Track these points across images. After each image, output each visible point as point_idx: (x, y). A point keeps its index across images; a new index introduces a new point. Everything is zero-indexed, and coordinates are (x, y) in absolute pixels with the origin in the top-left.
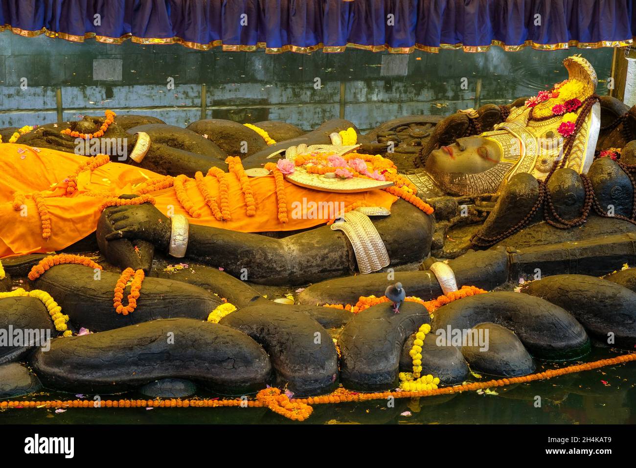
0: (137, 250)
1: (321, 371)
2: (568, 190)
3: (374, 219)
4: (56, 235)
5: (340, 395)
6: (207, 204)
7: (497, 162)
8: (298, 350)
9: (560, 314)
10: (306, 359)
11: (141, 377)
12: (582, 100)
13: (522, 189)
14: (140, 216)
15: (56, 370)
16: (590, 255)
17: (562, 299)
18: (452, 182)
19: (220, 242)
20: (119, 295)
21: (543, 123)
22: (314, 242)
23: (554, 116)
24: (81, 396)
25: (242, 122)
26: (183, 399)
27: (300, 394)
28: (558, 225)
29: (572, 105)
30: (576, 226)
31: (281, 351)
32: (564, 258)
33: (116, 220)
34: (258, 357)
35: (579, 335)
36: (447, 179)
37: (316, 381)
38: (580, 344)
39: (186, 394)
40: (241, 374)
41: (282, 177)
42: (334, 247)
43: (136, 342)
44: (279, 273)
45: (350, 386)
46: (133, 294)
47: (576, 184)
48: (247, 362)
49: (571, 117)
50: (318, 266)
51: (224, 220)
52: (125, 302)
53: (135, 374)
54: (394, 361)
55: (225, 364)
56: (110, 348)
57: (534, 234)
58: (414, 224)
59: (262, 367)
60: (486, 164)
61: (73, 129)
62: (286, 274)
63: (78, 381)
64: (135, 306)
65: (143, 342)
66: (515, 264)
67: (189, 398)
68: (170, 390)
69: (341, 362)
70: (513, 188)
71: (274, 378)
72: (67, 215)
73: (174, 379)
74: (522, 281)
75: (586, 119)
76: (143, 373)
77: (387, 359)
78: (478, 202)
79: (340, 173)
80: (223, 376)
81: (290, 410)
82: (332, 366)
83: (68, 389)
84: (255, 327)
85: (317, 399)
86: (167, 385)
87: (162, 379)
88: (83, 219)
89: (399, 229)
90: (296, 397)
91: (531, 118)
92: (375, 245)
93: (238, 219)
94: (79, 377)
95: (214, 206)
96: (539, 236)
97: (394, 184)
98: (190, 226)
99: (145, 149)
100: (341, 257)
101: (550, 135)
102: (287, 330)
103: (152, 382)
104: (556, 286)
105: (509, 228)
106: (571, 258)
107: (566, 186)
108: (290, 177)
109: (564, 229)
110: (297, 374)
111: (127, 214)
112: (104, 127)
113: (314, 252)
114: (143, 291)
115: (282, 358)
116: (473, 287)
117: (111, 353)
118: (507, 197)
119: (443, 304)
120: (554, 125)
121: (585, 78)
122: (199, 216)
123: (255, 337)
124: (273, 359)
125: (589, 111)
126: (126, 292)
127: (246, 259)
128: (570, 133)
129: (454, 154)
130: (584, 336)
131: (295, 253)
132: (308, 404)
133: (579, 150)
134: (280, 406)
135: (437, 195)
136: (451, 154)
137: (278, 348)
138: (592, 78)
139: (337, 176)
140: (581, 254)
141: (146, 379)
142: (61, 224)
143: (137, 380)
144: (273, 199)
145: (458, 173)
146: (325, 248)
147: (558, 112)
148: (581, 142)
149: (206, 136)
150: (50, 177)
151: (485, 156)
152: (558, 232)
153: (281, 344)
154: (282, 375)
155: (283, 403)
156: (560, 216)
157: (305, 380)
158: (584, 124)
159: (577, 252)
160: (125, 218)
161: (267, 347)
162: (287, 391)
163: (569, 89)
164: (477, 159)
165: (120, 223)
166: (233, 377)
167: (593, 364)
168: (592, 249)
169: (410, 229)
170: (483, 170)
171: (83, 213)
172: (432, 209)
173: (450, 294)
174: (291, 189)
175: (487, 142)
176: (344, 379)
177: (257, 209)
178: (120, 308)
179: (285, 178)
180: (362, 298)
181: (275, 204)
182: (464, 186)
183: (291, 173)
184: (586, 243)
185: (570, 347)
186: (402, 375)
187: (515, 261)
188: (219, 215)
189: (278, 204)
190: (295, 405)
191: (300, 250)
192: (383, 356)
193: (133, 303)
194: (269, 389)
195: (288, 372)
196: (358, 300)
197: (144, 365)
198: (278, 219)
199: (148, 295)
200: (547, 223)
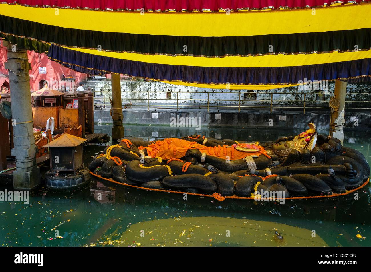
0: (192, 159)
1: (229, 190)
2: (306, 154)
3: (254, 158)
4: (177, 155)
5: (234, 197)
6: (215, 153)
7: (289, 148)
8: (223, 184)
9: (298, 183)
10: (225, 186)
11: (184, 186)
12: (312, 133)
13: (293, 153)
14: (195, 151)
15: (166, 183)
16: (310, 170)
17: (300, 179)
18: (277, 152)
19: (214, 159)
20: (183, 167)
21: (302, 139)
22: (238, 162)
23: (305, 137)
24: (170, 190)
25: (234, 140)
26: (194, 193)
27: (223, 195)
28: (303, 163)
29: (309, 134)
30: (308, 163)
31: (220, 184)
32: (303, 170)
33: (189, 152)
34: (214, 185)
35: (304, 189)
36: (276, 151)
37: (228, 192)
38: (304, 192)
39: (195, 192)
40: (208, 188)
41: (234, 148)
42: (243, 163)
43: (184, 178)
44: (228, 169)
45: (237, 195)
46: (186, 167)
47: (308, 152)
48: (210, 185)
49: (309, 137)
50: (238, 168)
51: (218, 156)
52: (184, 169)
53: (183, 185)
54: (249, 189)
55: (205, 185)
56: (178, 179)
57: (296, 164)
58: (264, 160)
59: (214, 187)
60: (286, 148)
61: (191, 137)
62: (230, 169)
63: (170, 186)
64: (187, 170)
65: (185, 178)
66: (288, 170)
67: (195, 193)
68: (191, 191)
69: (235, 188)
70: (291, 153)
71: (217, 191)
72: (180, 151)
73: (193, 188)
74: (291, 175)
75: (313, 138)
76: (185, 186)
77: (247, 189)
78: (284, 157)
79: (248, 148)
80: (204, 188)
81: (219, 199)
82: (232, 189)
83: (168, 188)
84: (214, 177)
85: (227, 197)
86: (191, 190)
87: (190, 188)
88: (184, 152)
89: (260, 161)
90: (222, 196)
91: (299, 138)
92: (253, 164)
93: (222, 157)
94: (170, 185)
95: (216, 153)
96: (297, 165)
97: (260, 151)
98: (206, 155)
99: (206, 142)
100: (244, 166)
101: (303, 141)
102: (222, 179)
103: (187, 188)
104: (299, 176)
105: (290, 163)
106: (304, 170)
107: (305, 153)
108: (236, 148)
109: (304, 164)
110: (223, 190)
111: (192, 151)
112: (198, 137)
113: (237, 164)
114: (189, 167)
115: (220, 185)
116: (276, 175)
117: (177, 180)
118: (289, 155)
119: (267, 178)
120: (304, 139)
121: (313, 128)
122: (212, 155)
123: (214, 180)
124: (218, 186)
125: (314, 136)
126: (185, 167)
127: (220, 164)
128: (308, 141)
129: (278, 145)
130: (305, 189)
131: (232, 164)
132: (225, 198)
133: (311, 145)
134: (217, 197)
135: (273, 155)
136: (277, 145)
137: (219, 183)
138: (315, 128)
139: (247, 148)
140: (308, 169)
141: (185, 187)
142: (178, 153)
143: (184, 187)
144: (231, 152)
145: (279, 150)
146: (240, 163)
147: (306, 136)
148: (311, 143)
149: (224, 142)
150: (182, 145)
151: (286, 146)
152: (303, 164)
153: (220, 182)
154: (219, 190)
155: (218, 197)
156: (304, 160)
157: (225, 192)
158: (312, 139)
159: (307, 169)
160: (191, 152)
161: (217, 183)
162: (220, 194)
163: (310, 131)
164: (284, 147)
165: (190, 153)
166: (206, 189)
167: (307, 197)
168: (311, 168)
169: (263, 161)
170: (285, 149)
171: (184, 151)
172: (270, 158)
173: (269, 176)
174: (235, 151)
175: (287, 143)
176: (236, 193)
177: (227, 154)
178: (183, 170)
179: (235, 148)
180: (246, 175)
181: (231, 154)
182: (280, 153)
183: (236, 147)
184: (309, 167)
185: (301, 192)
186: (252, 194)
187: (289, 170)
188: (217, 155)
189: (232, 153)
190: (221, 197)
191: (234, 164)
192: (246, 188)
193: (186, 169)
194: (216, 193)
195: (221, 189)
196: (245, 175)
197: (185, 184)
198: (231, 157)
199: (190, 168)
200: (300, 162)
